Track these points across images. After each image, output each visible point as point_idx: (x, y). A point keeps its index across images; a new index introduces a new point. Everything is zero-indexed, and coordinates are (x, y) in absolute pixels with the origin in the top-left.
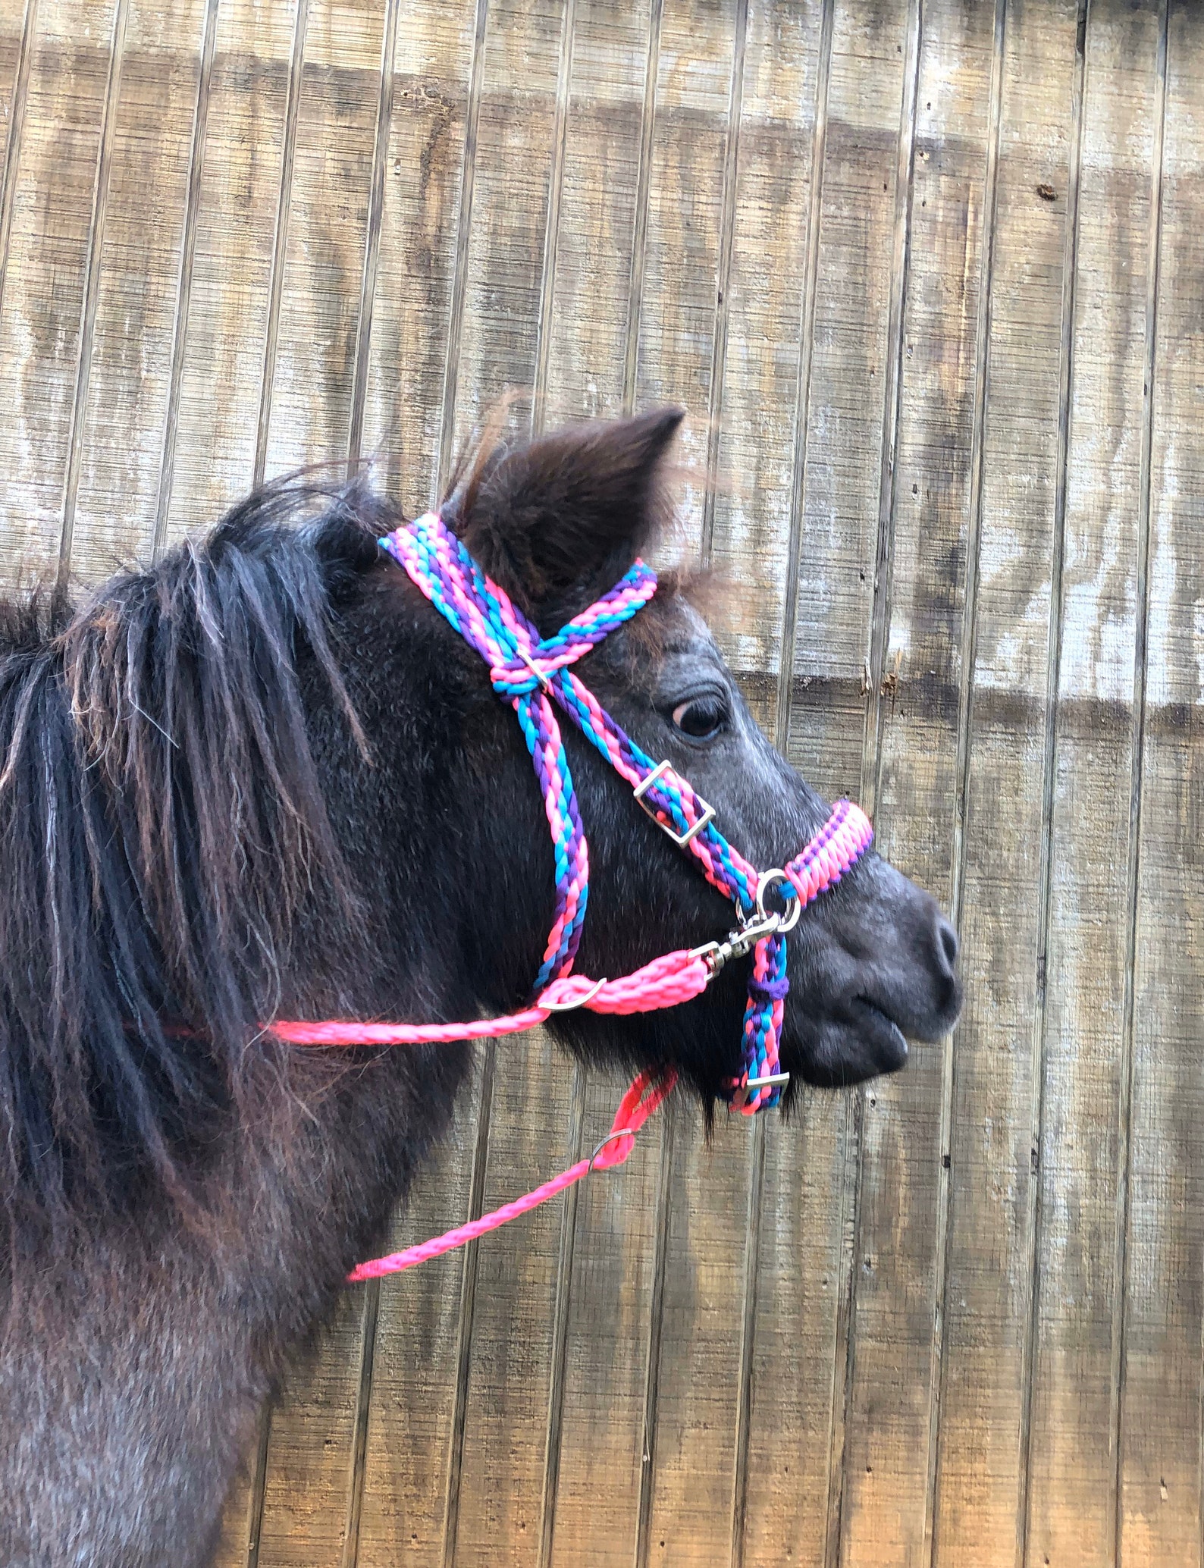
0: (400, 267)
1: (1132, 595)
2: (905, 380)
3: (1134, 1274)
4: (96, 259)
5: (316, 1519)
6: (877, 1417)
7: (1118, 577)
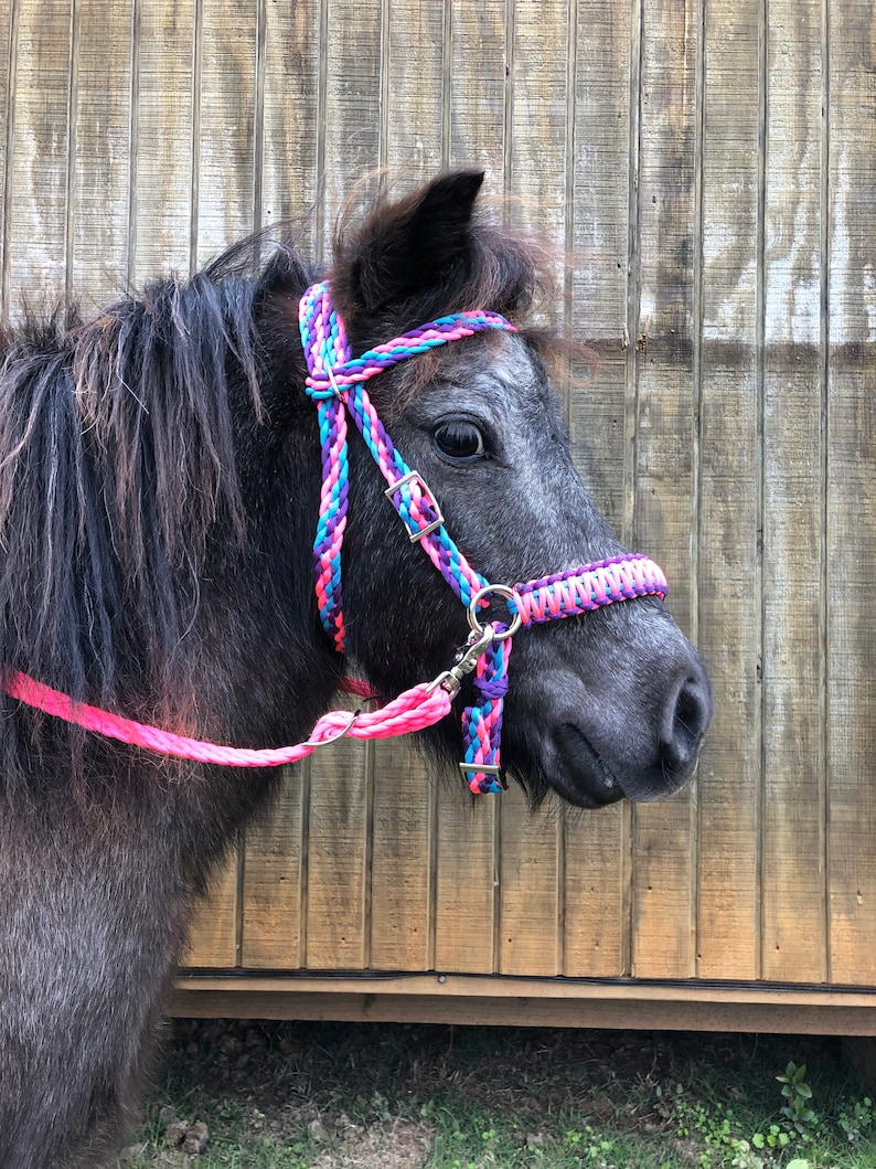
0: (280, 68)
1: (817, 265)
2: (644, 121)
3: (833, 749)
4: (75, 83)
5: (278, 929)
6: (654, 852)
7: (806, 253)
